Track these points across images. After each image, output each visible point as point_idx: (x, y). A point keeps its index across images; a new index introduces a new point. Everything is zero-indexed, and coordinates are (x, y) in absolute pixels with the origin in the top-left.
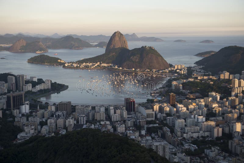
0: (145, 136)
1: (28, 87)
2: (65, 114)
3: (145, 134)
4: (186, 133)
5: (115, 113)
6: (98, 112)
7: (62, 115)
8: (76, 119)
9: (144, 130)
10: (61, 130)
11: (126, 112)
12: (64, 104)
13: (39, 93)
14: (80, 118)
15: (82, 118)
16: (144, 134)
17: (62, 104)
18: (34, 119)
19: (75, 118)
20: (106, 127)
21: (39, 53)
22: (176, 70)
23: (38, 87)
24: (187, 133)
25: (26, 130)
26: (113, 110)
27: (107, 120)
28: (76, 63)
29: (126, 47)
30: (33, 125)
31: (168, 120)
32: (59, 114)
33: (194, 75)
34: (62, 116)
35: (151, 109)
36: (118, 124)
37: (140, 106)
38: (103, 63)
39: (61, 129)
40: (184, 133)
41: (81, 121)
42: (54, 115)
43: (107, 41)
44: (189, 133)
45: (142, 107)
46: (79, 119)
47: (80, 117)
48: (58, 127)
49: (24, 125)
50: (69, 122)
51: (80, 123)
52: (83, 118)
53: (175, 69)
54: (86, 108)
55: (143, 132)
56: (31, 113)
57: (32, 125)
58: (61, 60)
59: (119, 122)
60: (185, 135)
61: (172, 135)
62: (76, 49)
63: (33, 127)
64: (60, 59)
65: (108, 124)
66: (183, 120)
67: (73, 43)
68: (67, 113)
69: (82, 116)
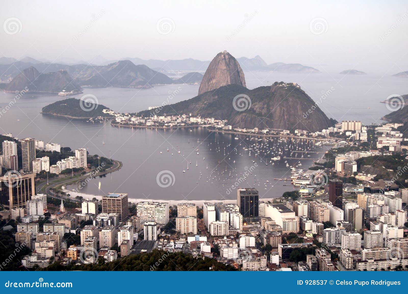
0: (280, 267)
1: (43, 163)
2: (115, 218)
3: (280, 262)
4: (363, 262)
5: (218, 218)
6: (183, 217)
7: (109, 221)
8: (138, 230)
9: (277, 254)
10: (107, 251)
11: (241, 216)
12: (113, 200)
13: (63, 176)
14: (145, 228)
15: (150, 228)
16: (278, 264)
17: (110, 200)
18: (54, 229)
19: (135, 228)
20: (199, 248)
21: (63, 95)
22: (345, 131)
23: (63, 165)
24: (365, 262)
25: (39, 250)
26: (215, 212)
27: (200, 233)
28: (139, 115)
29: (242, 84)
30: (52, 241)
31: (327, 233)
32: (102, 220)
33: (381, 142)
34: (109, 224)
35: (291, 212)
36: (223, 241)
37: (269, 206)
38: (193, 116)
39: (106, 249)
40: (360, 261)
41: (148, 234)
42: (94, 222)
43: (203, 71)
44: (369, 261)
45: (274, 206)
46: (143, 230)
47: (146, 225)
48: (101, 244)
49: (35, 239)
50: (124, 235)
51: (145, 238)
52: (153, 229)
53: (342, 130)
54: (158, 208)
55: (275, 259)
56: (48, 215)
57: (50, 239)
58: (108, 109)
59: (225, 238)
60: (361, 266)
61: (335, 265)
62: (139, 87)
63: (51, 244)
64: (105, 108)
65: (203, 242)
66: (358, 234)
67: (132, 74)
68: (119, 219)
69: (149, 225)
